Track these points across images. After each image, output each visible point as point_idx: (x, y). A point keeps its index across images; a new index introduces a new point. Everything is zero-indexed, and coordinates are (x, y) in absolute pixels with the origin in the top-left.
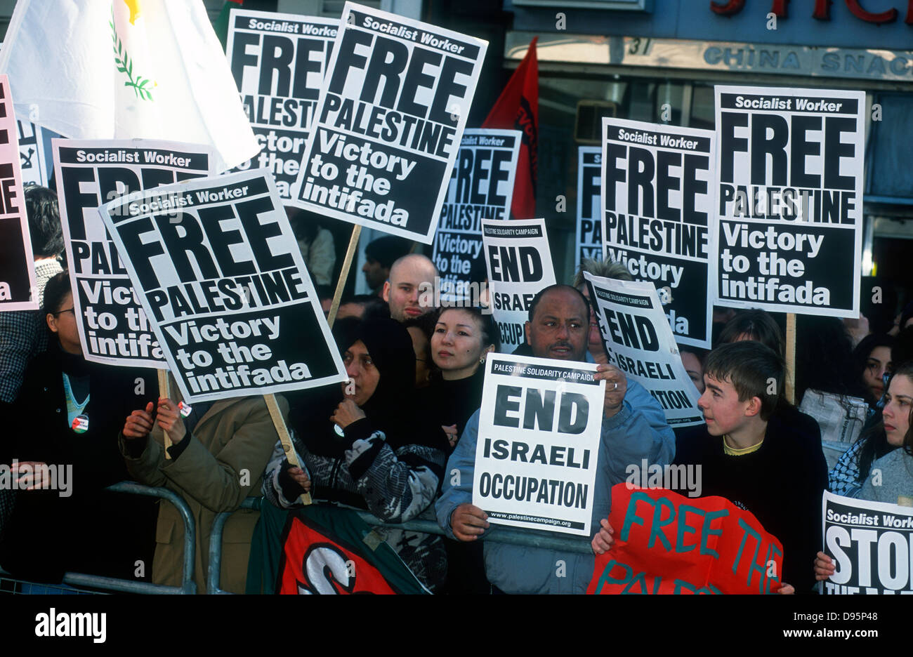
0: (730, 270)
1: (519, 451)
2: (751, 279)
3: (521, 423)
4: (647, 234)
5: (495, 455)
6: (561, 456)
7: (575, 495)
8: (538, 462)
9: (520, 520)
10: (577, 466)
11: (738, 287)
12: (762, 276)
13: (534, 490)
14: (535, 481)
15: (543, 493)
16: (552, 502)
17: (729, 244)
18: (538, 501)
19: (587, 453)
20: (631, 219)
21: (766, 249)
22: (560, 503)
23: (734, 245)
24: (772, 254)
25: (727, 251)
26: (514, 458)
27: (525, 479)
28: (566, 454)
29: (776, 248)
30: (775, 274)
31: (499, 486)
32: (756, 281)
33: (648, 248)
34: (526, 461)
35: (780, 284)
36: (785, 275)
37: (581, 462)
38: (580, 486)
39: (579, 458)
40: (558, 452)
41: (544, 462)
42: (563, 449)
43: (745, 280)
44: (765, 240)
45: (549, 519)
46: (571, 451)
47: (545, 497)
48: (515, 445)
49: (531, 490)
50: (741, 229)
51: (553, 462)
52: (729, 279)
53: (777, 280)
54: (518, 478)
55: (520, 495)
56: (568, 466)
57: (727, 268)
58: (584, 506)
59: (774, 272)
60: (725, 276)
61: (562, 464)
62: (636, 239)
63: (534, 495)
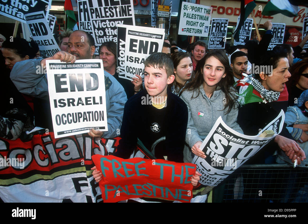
0: (98, 35)
1: (71, 102)
2: (105, 37)
3: (69, 90)
4: (89, 26)
5: (60, 106)
6: (90, 101)
7: (99, 116)
8: (80, 105)
9: (78, 131)
10: (98, 104)
11: (101, 40)
12: (108, 36)
13: (81, 117)
14: (81, 113)
15: (85, 117)
16: (90, 120)
17: (96, 27)
18: (84, 121)
19: (101, 98)
20: (85, 22)
21: (107, 27)
22: (93, 120)
23: (98, 27)
24: (109, 29)
25: (96, 30)
26: (69, 105)
27: (76, 113)
28: (92, 100)
29: (110, 27)
30: (111, 35)
31: (65, 119)
32: (106, 37)
33: (90, 30)
34: (75, 106)
35: (113, 38)
36: (114, 34)
37: (99, 102)
38: (100, 112)
39: (98, 100)
40: (88, 99)
41: (83, 104)
42: (90, 98)
43: (103, 38)
44: (106, 25)
45: (90, 127)
46: (94, 98)
47: (86, 119)
48: (68, 100)
49: (79, 118)
50: (99, 22)
51: (87, 104)
52: (99, 38)
53: (112, 36)
54: (73, 114)
55: (75, 121)
56: (94, 104)
57: (97, 35)
58: (103, 120)
59: (111, 34)
60: (97, 37)
61: (91, 104)
62: (87, 28)
63: (81, 119)
